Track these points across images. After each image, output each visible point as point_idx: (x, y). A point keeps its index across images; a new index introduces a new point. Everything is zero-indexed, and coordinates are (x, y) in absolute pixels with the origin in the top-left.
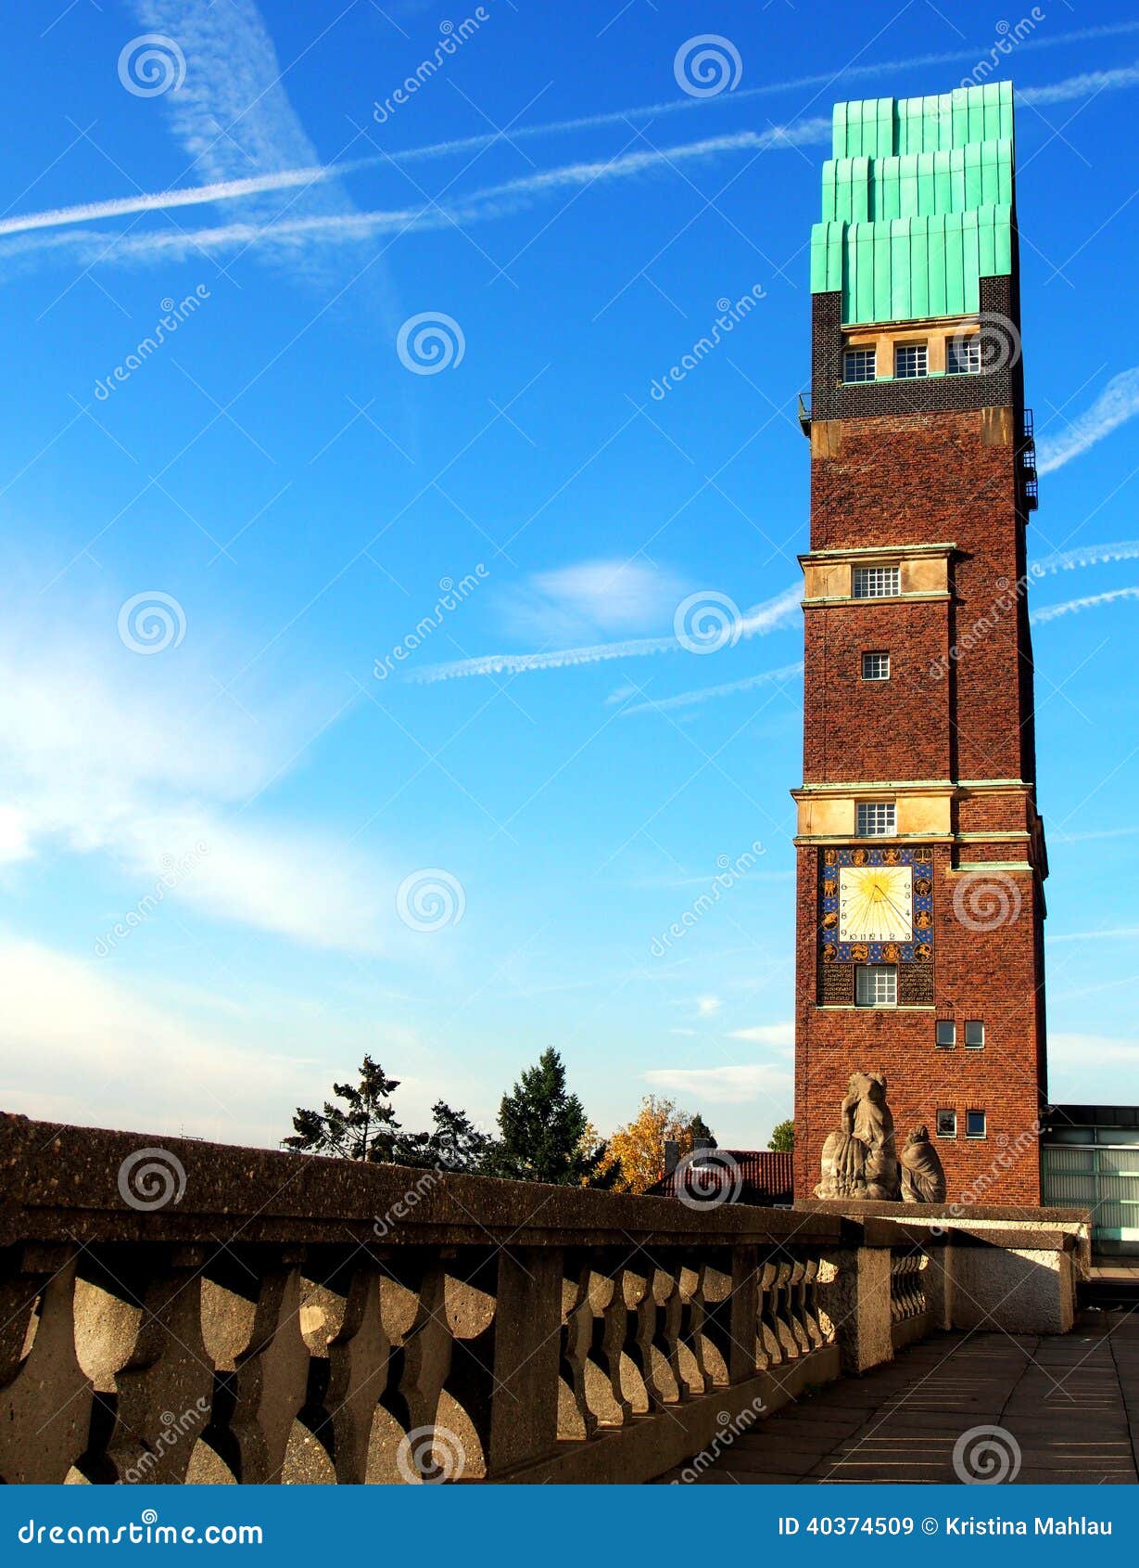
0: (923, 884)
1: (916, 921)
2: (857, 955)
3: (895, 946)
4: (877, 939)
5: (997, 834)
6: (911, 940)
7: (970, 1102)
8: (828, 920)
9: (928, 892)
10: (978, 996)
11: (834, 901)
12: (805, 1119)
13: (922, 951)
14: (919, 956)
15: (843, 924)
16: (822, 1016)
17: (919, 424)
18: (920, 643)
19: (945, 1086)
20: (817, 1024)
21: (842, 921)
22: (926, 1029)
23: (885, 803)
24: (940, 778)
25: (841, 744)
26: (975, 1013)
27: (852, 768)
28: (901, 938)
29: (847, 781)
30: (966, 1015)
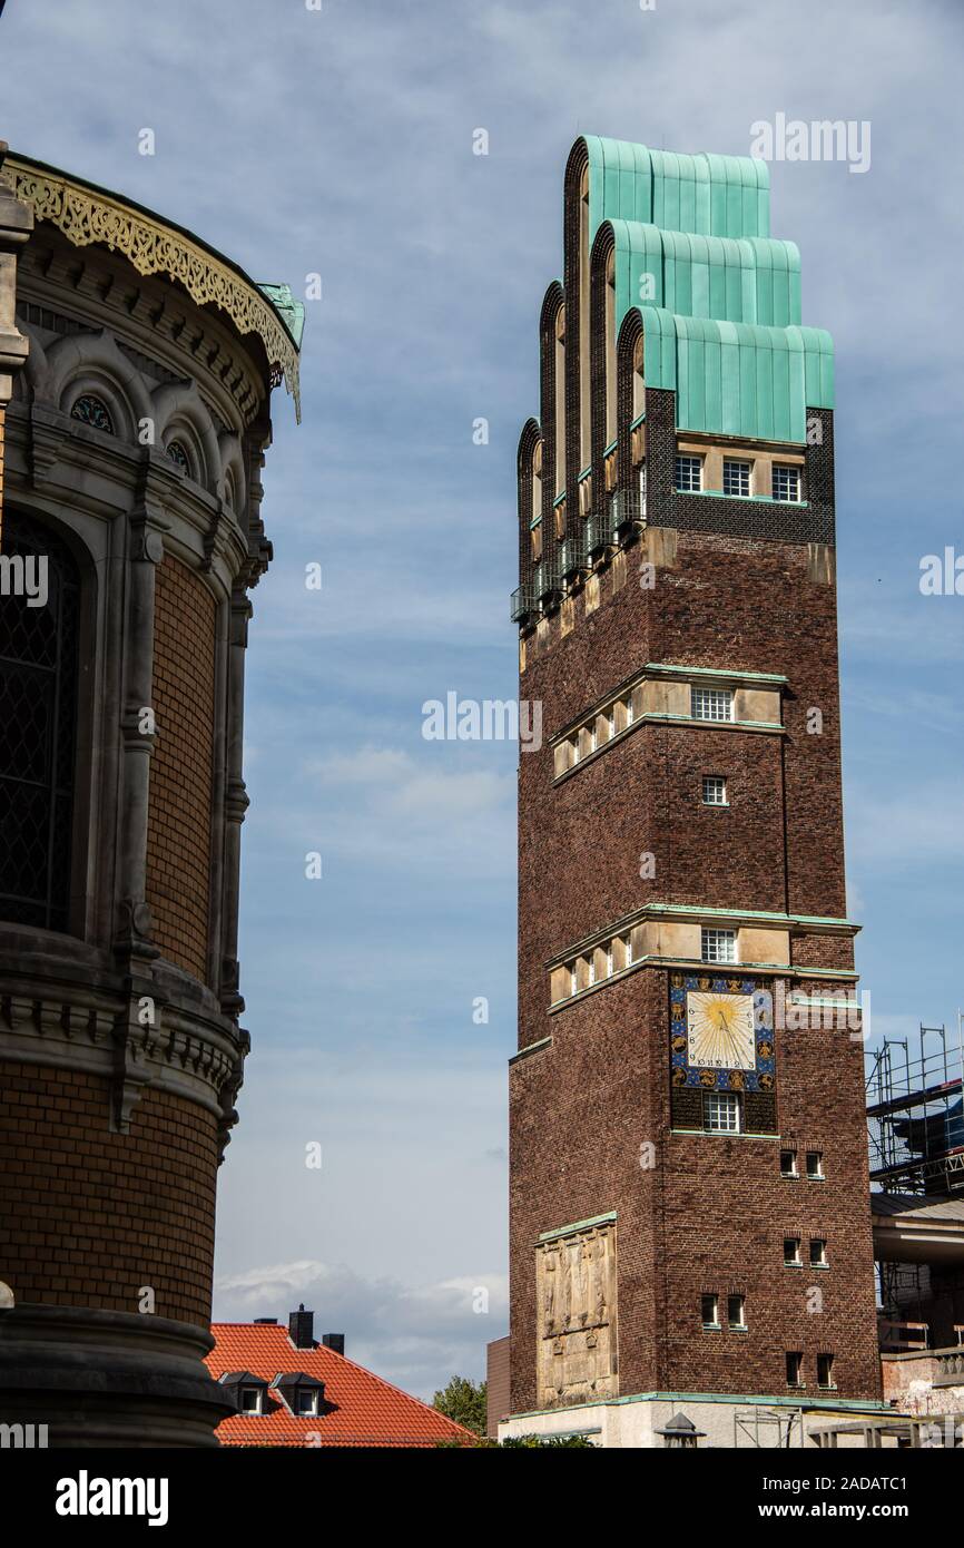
1: (758, 1051)
2: (705, 1080)
3: (740, 1074)
4: (724, 1066)
5: (829, 971)
6: (754, 1069)
7: (814, 1233)
8: (678, 1043)
10: (817, 1128)
11: (682, 1025)
12: (664, 1245)
13: (764, 1081)
14: (762, 1085)
15: (691, 1048)
16: (677, 1140)
17: (750, 548)
18: (756, 773)
19: (790, 1216)
20: (672, 1148)
21: (690, 1046)
22: (772, 1159)
23: (726, 930)
24: (777, 911)
25: (685, 867)
26: (815, 1145)
27: (696, 892)
28: (746, 1067)
29: (692, 904)
30: (807, 1146)
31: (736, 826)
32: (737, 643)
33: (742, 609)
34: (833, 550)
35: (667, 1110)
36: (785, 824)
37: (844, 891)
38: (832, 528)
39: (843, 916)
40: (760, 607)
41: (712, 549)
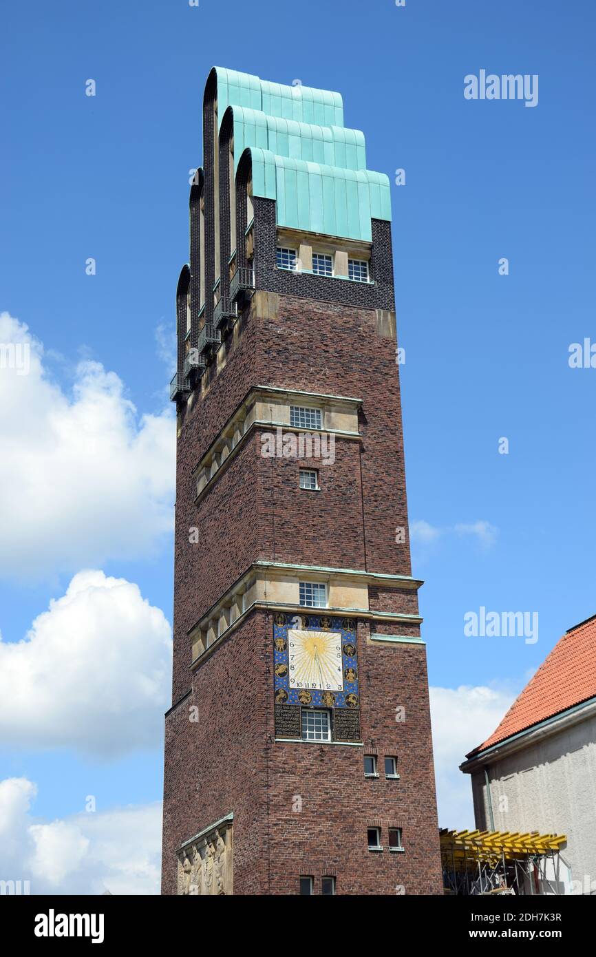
0: (349, 648)
1: (346, 676)
2: (303, 699)
3: (331, 694)
4: (318, 688)
5: (400, 615)
6: (342, 690)
7: (391, 822)
8: (281, 670)
9: (354, 654)
10: (393, 737)
11: (284, 655)
13: (350, 699)
14: (349, 703)
15: (292, 674)
16: (280, 747)
17: (333, 311)
18: (341, 467)
19: (372, 808)
20: (275, 754)
21: (290, 671)
22: (357, 762)
23: (319, 583)
24: (358, 569)
25: (287, 534)
26: (392, 751)
27: (296, 553)
28: (335, 688)
29: (292, 562)
30: (385, 751)
31: (327, 506)
32: (325, 374)
33: (327, 352)
34: (394, 314)
35: (272, 723)
36: (363, 505)
37: (409, 556)
38: (393, 300)
39: (409, 572)
40: (341, 351)
41: (304, 309)
